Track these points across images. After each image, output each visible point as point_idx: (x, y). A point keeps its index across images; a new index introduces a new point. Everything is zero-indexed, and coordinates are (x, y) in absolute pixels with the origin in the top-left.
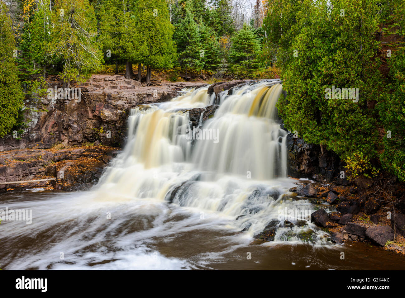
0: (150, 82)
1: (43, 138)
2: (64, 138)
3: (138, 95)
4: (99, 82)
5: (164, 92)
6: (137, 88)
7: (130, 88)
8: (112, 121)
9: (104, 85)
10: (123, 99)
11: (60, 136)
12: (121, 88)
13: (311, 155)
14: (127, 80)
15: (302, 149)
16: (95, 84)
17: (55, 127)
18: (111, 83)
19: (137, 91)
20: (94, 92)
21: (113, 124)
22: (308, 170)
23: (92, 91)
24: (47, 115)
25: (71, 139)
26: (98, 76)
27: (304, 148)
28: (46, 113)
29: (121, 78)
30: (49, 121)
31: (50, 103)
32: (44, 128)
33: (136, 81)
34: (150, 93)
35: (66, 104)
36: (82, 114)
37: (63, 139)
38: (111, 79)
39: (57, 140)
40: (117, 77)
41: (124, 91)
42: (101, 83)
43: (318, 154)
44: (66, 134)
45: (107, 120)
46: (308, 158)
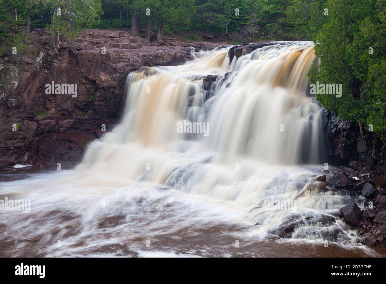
0: (162, 41)
1: (24, 105)
2: (51, 106)
3: (144, 56)
4: (97, 38)
5: (176, 54)
6: (144, 48)
7: (135, 47)
8: (111, 87)
9: (103, 42)
10: (124, 60)
11: (45, 102)
12: (124, 47)
13: (348, 137)
14: (132, 38)
15: (338, 129)
16: (92, 41)
17: (40, 92)
18: (112, 40)
19: (143, 52)
20: (90, 51)
21: (111, 90)
22: (343, 155)
23: (86, 49)
24: (30, 77)
25: (59, 107)
26: (96, 32)
27: (339, 128)
28: (29, 74)
29: (125, 35)
30: (33, 84)
31: (35, 62)
32: (26, 92)
33: (144, 39)
34: (159, 55)
35: (54, 64)
36: (73, 77)
37: (49, 107)
38: (112, 35)
39: (42, 107)
40: (120, 33)
41: (126, 51)
42: (98, 40)
43: (357, 136)
44: (54, 101)
45: (104, 85)
46: (345, 141)
